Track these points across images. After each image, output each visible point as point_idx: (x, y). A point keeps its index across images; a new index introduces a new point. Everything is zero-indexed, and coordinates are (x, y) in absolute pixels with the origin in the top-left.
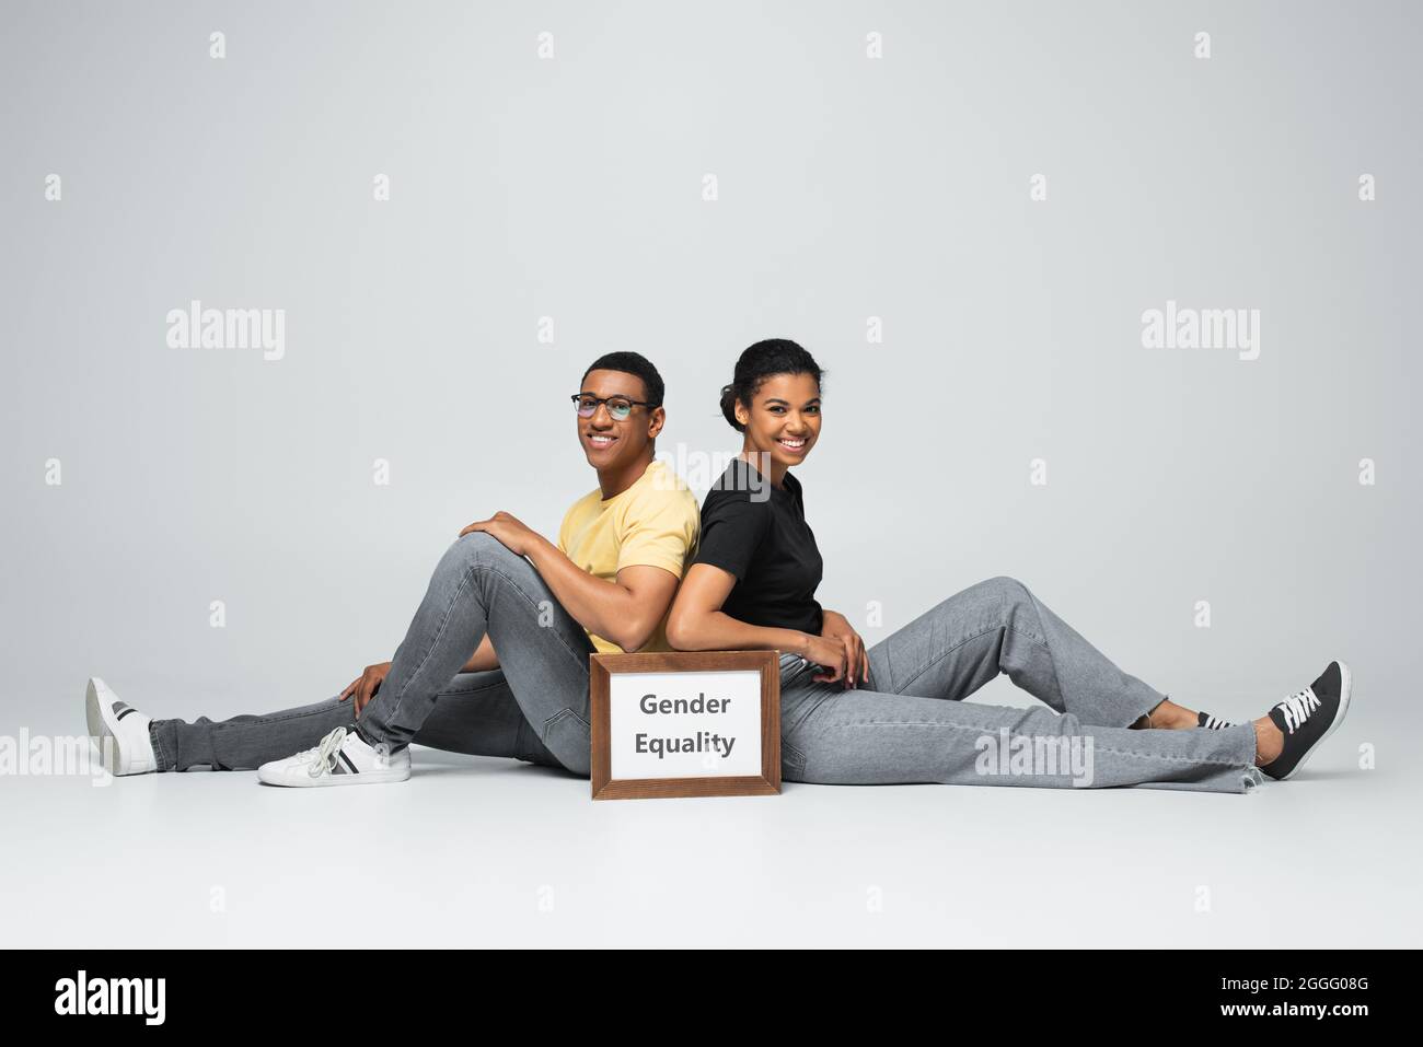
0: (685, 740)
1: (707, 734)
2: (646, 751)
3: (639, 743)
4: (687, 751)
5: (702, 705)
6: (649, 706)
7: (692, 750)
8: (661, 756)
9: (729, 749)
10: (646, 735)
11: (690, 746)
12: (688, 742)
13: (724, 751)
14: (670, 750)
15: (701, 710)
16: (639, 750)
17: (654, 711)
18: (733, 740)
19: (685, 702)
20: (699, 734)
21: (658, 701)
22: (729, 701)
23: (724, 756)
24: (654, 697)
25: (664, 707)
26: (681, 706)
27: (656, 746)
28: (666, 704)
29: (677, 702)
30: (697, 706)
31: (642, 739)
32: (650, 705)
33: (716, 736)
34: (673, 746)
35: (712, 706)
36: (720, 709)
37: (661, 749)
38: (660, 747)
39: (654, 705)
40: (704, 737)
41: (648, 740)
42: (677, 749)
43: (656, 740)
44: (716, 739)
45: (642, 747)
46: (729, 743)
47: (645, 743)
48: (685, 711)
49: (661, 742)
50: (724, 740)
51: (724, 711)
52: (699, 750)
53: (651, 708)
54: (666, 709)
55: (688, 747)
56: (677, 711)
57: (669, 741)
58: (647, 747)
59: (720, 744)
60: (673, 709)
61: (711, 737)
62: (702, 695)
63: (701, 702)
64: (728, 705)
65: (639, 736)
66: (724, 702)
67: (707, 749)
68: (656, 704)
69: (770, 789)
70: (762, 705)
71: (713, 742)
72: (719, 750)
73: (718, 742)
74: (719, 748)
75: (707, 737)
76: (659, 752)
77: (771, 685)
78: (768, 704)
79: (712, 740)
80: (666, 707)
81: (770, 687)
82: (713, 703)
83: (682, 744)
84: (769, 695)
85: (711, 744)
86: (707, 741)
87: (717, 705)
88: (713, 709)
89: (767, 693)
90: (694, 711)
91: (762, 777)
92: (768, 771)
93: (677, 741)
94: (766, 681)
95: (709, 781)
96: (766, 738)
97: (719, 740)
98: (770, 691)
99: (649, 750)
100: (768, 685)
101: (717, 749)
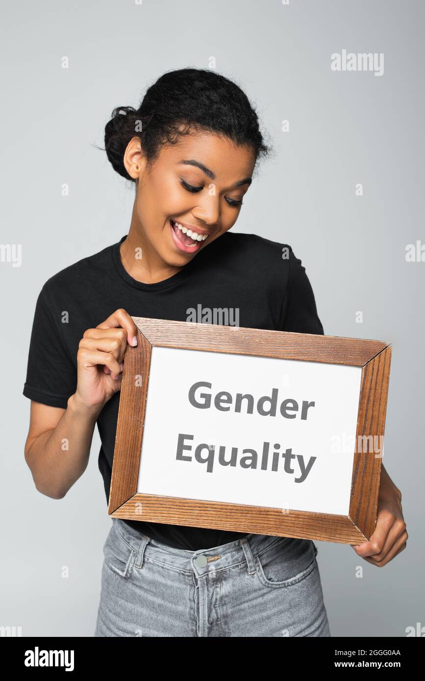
0: (245, 451)
1: (277, 446)
2: (189, 459)
3: (181, 447)
4: (246, 466)
5: (273, 405)
6: (201, 397)
7: (254, 465)
8: (210, 469)
9: (305, 472)
10: (191, 437)
11: (251, 460)
12: (250, 455)
13: (298, 474)
14: (222, 462)
15: (272, 412)
16: (180, 457)
17: (206, 406)
18: (313, 459)
19: (250, 398)
20: (266, 446)
21: (213, 392)
22: (313, 404)
23: (298, 481)
24: (209, 385)
25: (221, 401)
26: (245, 403)
27: (205, 454)
28: (224, 397)
29: (240, 397)
30: (267, 406)
31: (187, 442)
32: (203, 396)
33: (289, 451)
34: (228, 457)
35: (288, 409)
36: (299, 413)
37: (210, 460)
38: (210, 456)
39: (207, 397)
40: (272, 450)
41: (194, 444)
42: (233, 463)
43: (204, 446)
44: (288, 455)
45: (185, 453)
46: (306, 464)
47: (189, 448)
48: (250, 411)
49: (211, 449)
50: (301, 458)
51: (304, 417)
52: (264, 467)
53: (202, 401)
54: (223, 405)
55: (248, 462)
56: (238, 409)
57: (222, 449)
58: (191, 453)
59: (294, 464)
60: (233, 406)
61: (282, 451)
62: (275, 392)
63: (274, 401)
64: (310, 409)
65: (182, 437)
66: (306, 405)
67: (275, 468)
68: (210, 396)
69: (357, 536)
70: (360, 416)
71: (284, 458)
72: (291, 471)
73: (292, 460)
74: (292, 467)
75: (277, 451)
76: (207, 463)
77: (375, 389)
78: (369, 416)
79: (284, 455)
80: (224, 401)
81: (373, 391)
82: (290, 405)
83: (240, 455)
84: (371, 403)
85: (282, 461)
86: (276, 456)
87: (295, 408)
88: (289, 412)
89: (368, 400)
90: (262, 412)
91: (349, 517)
92: (358, 510)
93: (235, 451)
94: (369, 383)
95: (273, 513)
96: (360, 464)
97: (293, 457)
98: (372, 398)
99: (194, 459)
100: (370, 389)
101: (288, 470)
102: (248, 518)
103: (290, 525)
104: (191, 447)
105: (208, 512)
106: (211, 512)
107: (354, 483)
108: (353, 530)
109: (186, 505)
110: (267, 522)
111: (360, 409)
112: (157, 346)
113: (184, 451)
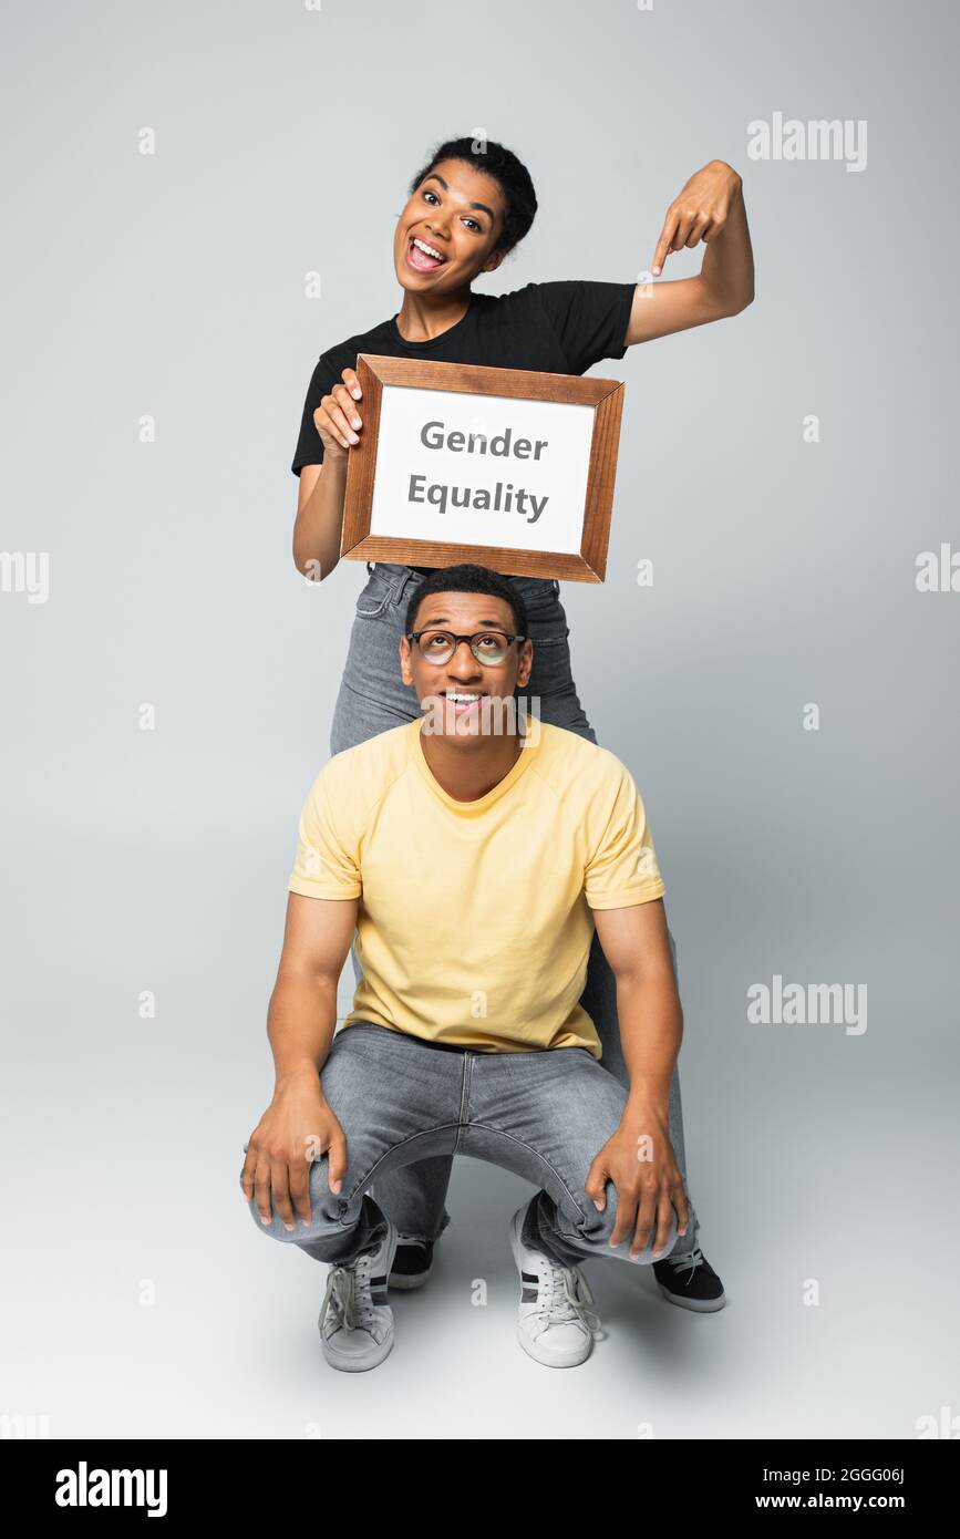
0: (478, 492)
1: (510, 487)
2: (422, 500)
3: (413, 488)
4: (480, 507)
5: (506, 446)
6: (434, 438)
7: (486, 506)
8: (443, 510)
9: (538, 512)
10: (423, 478)
11: (484, 501)
12: (483, 495)
13: (530, 514)
14: (455, 503)
15: (505, 453)
16: (412, 498)
17: (439, 446)
18: (545, 500)
19: (483, 438)
20: (499, 486)
21: (446, 433)
22: (546, 444)
23: (530, 521)
24: (441, 425)
25: (454, 441)
26: (478, 443)
27: (437, 495)
28: (457, 438)
29: (473, 438)
30: (500, 446)
31: (419, 483)
32: (435, 436)
33: (522, 491)
34: (460, 498)
35: (521, 449)
36: (532, 453)
37: (443, 501)
38: (443, 498)
39: (440, 437)
40: (505, 491)
41: (427, 485)
42: (466, 503)
43: (437, 487)
44: (521, 496)
45: (418, 494)
46: (538, 505)
47: (422, 489)
48: (483, 451)
49: (444, 490)
50: (533, 499)
51: (537, 457)
52: (497, 507)
53: (434, 441)
54: (456, 445)
55: (481, 503)
56: (471, 449)
57: (455, 490)
58: (424, 495)
59: (527, 504)
60: (465, 446)
61: (514, 492)
62: (508, 432)
63: (507, 441)
64: (543, 450)
65: (414, 478)
66: (539, 446)
67: (508, 508)
68: (442, 436)
69: (588, 575)
70: (592, 455)
71: (517, 499)
72: (524, 512)
73: (525, 500)
74: (524, 508)
75: (510, 492)
76: (440, 504)
77: (608, 429)
78: (602, 455)
79: (516, 496)
80: (456, 441)
81: (605, 431)
82: (523, 445)
83: (473, 496)
84: (603, 442)
85: (514, 501)
86: (509, 497)
87: (529, 448)
88: (522, 452)
89: (601, 439)
90: (495, 452)
91: (581, 556)
92: (589, 548)
93: (468, 492)
94: (602, 423)
95: (506, 553)
96: (592, 503)
97: (526, 497)
98: (604, 438)
99: (426, 500)
100: (603, 429)
101: (521, 510)
103: (522, 564)
105: (441, 553)
106: (444, 553)
107: (585, 522)
108: (584, 568)
109: (420, 545)
110: (499, 562)
111: (593, 448)
112: (388, 385)
113: (416, 492)
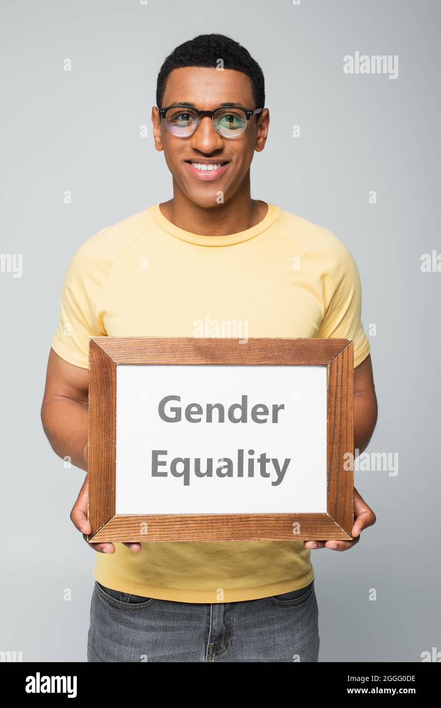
0: (220, 461)
1: (251, 452)
2: (165, 474)
3: (155, 463)
4: (222, 475)
5: (244, 412)
6: (172, 411)
7: (230, 474)
8: (187, 483)
9: (281, 475)
10: (165, 453)
11: (226, 469)
12: (225, 463)
13: (274, 477)
14: (199, 474)
15: (244, 419)
16: (155, 473)
17: (177, 419)
18: (287, 462)
19: (220, 407)
20: (241, 453)
21: (183, 405)
22: (282, 407)
23: (274, 484)
24: (177, 398)
25: (191, 413)
26: (215, 412)
27: (180, 467)
28: (194, 409)
29: (210, 408)
30: (238, 413)
31: (161, 458)
32: (172, 409)
33: (263, 456)
34: (203, 469)
35: (259, 414)
36: (270, 417)
37: (186, 473)
38: (186, 470)
39: (177, 410)
40: (246, 457)
41: (168, 459)
42: (209, 473)
43: (179, 460)
44: (263, 460)
45: (160, 469)
46: (281, 467)
47: (164, 463)
48: (221, 420)
49: (186, 462)
50: (275, 462)
51: (275, 420)
52: (240, 474)
53: (172, 415)
54: (193, 416)
55: (224, 471)
56: (209, 419)
57: (198, 461)
58: (166, 469)
59: (270, 468)
60: (204, 417)
61: (256, 457)
62: (245, 398)
63: (244, 408)
64: (280, 412)
65: (155, 454)
66: (276, 409)
67: (251, 474)
68: (180, 409)
69: (338, 532)
70: (329, 413)
71: (259, 463)
72: (267, 475)
73: (267, 464)
74: (267, 472)
75: (251, 457)
76: (183, 476)
77: (342, 386)
78: (338, 413)
79: (259, 461)
80: (194, 413)
81: (339, 388)
82: (260, 410)
83: (216, 465)
84: (339, 399)
85: (257, 466)
86: (251, 462)
87: (266, 412)
88: (260, 417)
89: (336, 397)
90: (233, 420)
91: (327, 514)
92: (336, 506)
93: (210, 462)
94: (335, 380)
95: (253, 519)
96: (333, 460)
97: (268, 461)
98: (339, 395)
99: (170, 474)
100: (337, 386)
101: (264, 474)
102: (229, 526)
103: (271, 528)
104: (166, 462)
105: (189, 525)
106: (192, 525)
107: (329, 480)
108: (333, 526)
109: (167, 520)
110: (248, 528)
111: (329, 407)
112: (121, 364)
113: (159, 467)
